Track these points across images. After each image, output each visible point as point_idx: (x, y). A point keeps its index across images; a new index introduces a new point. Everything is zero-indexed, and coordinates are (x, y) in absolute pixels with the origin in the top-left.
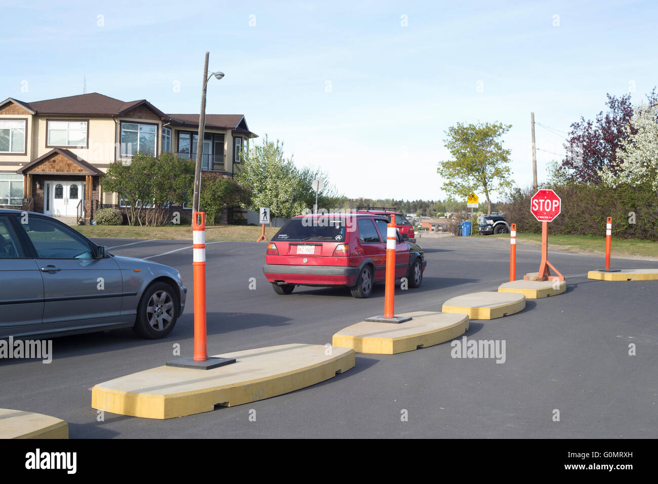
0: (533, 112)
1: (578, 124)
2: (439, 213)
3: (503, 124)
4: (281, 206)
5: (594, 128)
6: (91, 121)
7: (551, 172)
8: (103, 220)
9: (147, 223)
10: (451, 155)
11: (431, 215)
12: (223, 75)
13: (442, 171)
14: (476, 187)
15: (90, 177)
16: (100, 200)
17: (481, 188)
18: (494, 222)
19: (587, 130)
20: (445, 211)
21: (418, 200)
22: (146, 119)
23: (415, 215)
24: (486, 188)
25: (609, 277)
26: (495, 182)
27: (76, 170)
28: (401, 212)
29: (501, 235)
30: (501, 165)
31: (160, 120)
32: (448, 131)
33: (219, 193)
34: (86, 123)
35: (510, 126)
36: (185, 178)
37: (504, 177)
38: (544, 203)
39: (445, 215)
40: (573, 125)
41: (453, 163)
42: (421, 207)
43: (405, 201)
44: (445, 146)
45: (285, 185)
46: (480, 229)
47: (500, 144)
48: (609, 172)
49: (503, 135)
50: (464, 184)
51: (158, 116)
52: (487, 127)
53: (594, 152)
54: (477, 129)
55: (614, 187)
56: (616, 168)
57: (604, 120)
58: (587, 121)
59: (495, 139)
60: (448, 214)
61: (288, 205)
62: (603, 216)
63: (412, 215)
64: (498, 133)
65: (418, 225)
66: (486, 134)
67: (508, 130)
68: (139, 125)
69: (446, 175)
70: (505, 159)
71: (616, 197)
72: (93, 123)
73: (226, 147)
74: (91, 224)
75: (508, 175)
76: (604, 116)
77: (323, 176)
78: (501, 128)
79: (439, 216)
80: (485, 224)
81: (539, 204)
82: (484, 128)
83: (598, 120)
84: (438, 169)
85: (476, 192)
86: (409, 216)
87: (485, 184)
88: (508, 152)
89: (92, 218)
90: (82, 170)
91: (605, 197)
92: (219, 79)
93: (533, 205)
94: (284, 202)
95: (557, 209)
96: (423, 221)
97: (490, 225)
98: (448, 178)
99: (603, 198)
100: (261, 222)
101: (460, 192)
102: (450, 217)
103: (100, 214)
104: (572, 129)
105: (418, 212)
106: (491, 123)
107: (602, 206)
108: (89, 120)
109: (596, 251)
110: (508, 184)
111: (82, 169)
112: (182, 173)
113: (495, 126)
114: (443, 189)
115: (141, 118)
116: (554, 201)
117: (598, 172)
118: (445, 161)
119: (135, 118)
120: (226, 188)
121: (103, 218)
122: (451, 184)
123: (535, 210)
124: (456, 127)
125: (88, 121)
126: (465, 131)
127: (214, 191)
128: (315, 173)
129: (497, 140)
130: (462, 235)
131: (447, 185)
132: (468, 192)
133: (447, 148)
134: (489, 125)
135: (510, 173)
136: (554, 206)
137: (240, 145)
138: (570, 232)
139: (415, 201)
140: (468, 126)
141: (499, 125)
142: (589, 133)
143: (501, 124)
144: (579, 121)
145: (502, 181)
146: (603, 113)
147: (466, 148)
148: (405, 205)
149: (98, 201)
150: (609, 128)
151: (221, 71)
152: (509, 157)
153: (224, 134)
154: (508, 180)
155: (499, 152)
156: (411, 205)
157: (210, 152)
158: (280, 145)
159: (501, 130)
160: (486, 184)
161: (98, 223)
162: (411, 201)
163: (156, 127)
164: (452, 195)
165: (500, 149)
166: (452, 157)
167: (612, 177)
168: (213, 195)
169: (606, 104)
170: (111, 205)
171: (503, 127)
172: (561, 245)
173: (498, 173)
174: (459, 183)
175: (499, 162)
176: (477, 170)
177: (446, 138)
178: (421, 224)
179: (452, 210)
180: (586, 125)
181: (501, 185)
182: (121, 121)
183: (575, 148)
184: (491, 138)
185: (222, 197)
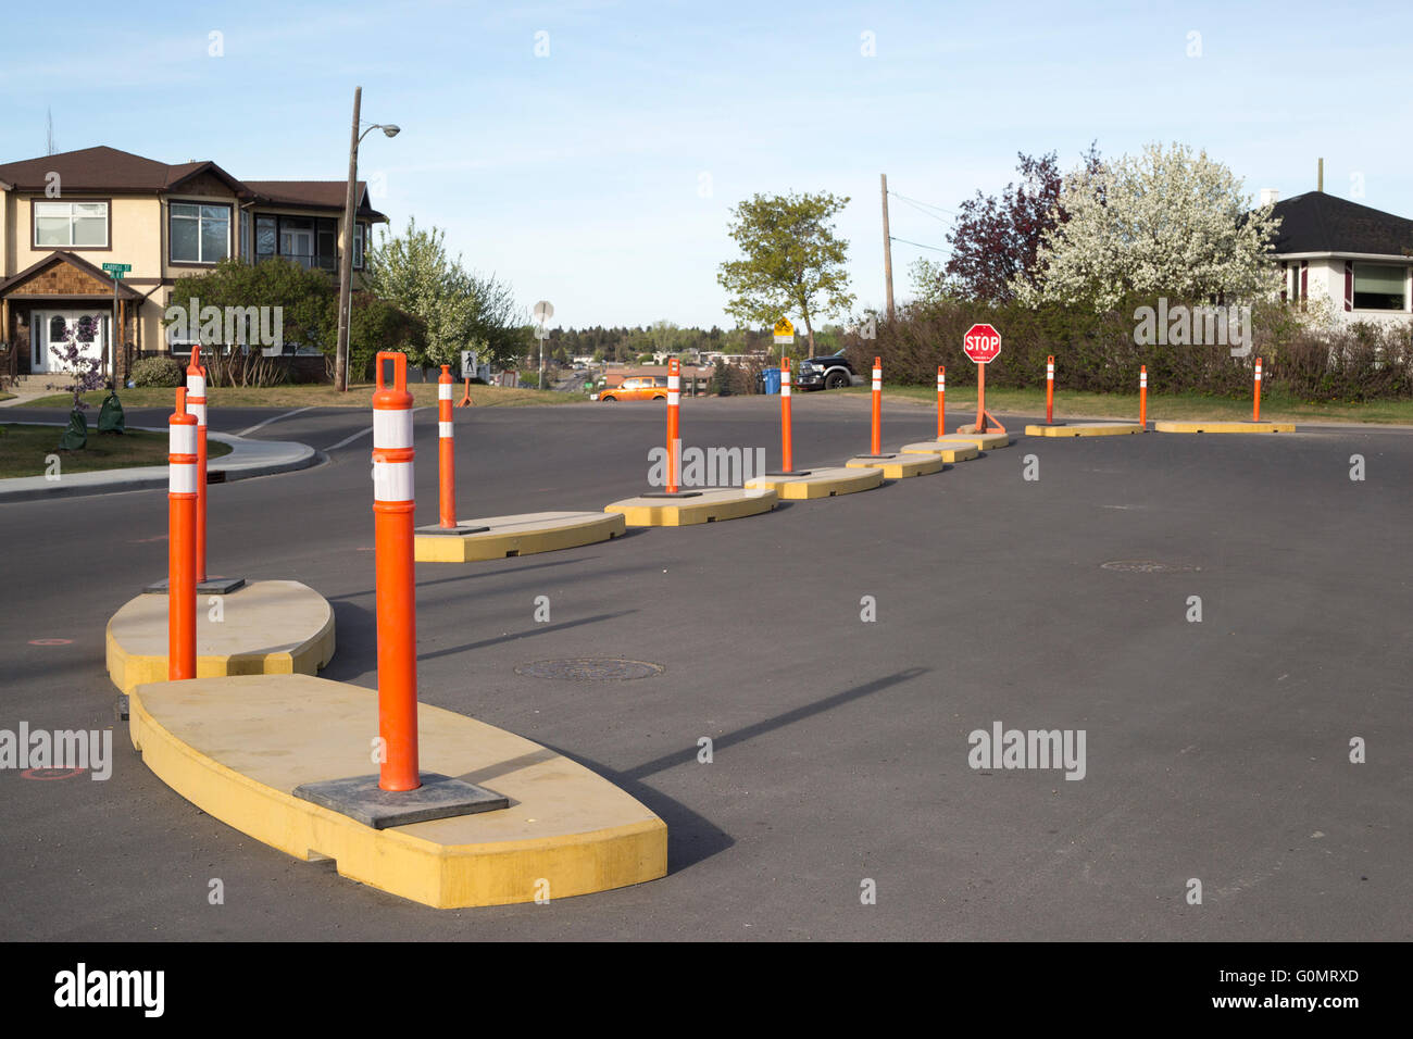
0: (884, 173)
1: (972, 203)
2: (641, 355)
3: (835, 197)
4: (444, 347)
5: (998, 210)
6: (113, 201)
7: (917, 279)
8: (149, 379)
9: (245, 382)
10: (740, 250)
11: (625, 359)
12: (398, 131)
13: (726, 279)
14: (789, 305)
15: (122, 302)
16: (135, 343)
17: (797, 308)
18: (826, 367)
19: (987, 213)
20: (654, 351)
21: (594, 328)
22: (211, 195)
23: (591, 359)
24: (806, 310)
25: (1052, 432)
26: (821, 297)
27: (95, 290)
28: (562, 353)
29: (839, 389)
30: (832, 268)
31: (236, 196)
32: (736, 208)
33: (376, 328)
34: (106, 204)
35: (848, 199)
36: (315, 302)
37: (837, 289)
38: (980, 341)
39: (655, 358)
40: (964, 204)
41: (746, 264)
42: (603, 342)
43: (566, 330)
44: (731, 235)
45: (451, 309)
46: (801, 380)
47: (828, 231)
48: (1026, 284)
49: (834, 215)
50: (766, 301)
51: (230, 187)
52: (806, 201)
53: (1000, 249)
54: (790, 205)
55: (1035, 307)
56: (1036, 276)
57: (1015, 197)
58: (987, 196)
59: (820, 222)
60: (661, 357)
61: (455, 345)
62: (1016, 354)
63: (584, 360)
64: (826, 212)
65: (599, 380)
66: (807, 213)
67: (843, 207)
68: (200, 207)
69: (735, 287)
70: (838, 258)
71: (1037, 323)
72: (119, 204)
73: (341, 243)
74: (126, 386)
75: (844, 286)
76: (1016, 189)
77: (501, 290)
78: (832, 202)
79: (643, 360)
80: (810, 371)
81: (974, 341)
82: (801, 205)
83: (1006, 198)
84: (719, 276)
85: (788, 315)
86: (579, 363)
87: (804, 303)
88: (843, 246)
89: (127, 377)
90: (106, 290)
91: (1020, 323)
92: (391, 136)
93: (967, 344)
94: (450, 340)
95: (996, 347)
96: (609, 371)
97: (819, 373)
98: (739, 292)
99: (1015, 325)
100: (464, 375)
101: (760, 317)
102: (666, 362)
103: (143, 368)
104: (962, 211)
105: (597, 352)
106: (814, 194)
107: (1016, 339)
108: (110, 199)
109: (1010, 410)
110: (845, 301)
111: (106, 287)
112: (307, 294)
113: (819, 200)
114: (727, 311)
115: (203, 194)
116: (993, 338)
117: (1009, 283)
118: (732, 261)
119: (192, 194)
120: (388, 318)
121: (148, 375)
122: (743, 302)
123: (969, 349)
124: (752, 201)
125: (109, 201)
126: (769, 209)
127: (366, 323)
128: (485, 285)
129: (823, 223)
130: (764, 393)
131: (736, 304)
132: (774, 315)
133: (733, 238)
134: (809, 198)
135: (848, 281)
136: (993, 344)
137: (361, 238)
138: (961, 382)
139: (587, 329)
140: (773, 199)
141: (827, 198)
142: (990, 218)
143: (831, 196)
144: (973, 197)
145: (835, 297)
146: (1013, 186)
147: (766, 237)
148: (568, 338)
149: (132, 345)
150: (1023, 209)
151: (397, 124)
152: (845, 253)
153: (336, 220)
154: (844, 294)
155: (828, 244)
156: (582, 337)
157: (311, 253)
158: (438, 237)
159: (831, 207)
160: (806, 301)
161: (138, 385)
162: (578, 329)
163: (229, 209)
164: (745, 322)
165: (828, 239)
166: (743, 254)
167: (1031, 291)
168: (366, 331)
169: (1017, 169)
170: (157, 351)
171: (836, 201)
172: (953, 401)
173: (827, 282)
174: (757, 301)
175: (828, 263)
176: (791, 279)
177: (733, 220)
178: (605, 378)
179: (668, 349)
180: (985, 204)
181: (833, 303)
182: (170, 201)
183: (967, 243)
184: (813, 221)
185: (379, 335)
